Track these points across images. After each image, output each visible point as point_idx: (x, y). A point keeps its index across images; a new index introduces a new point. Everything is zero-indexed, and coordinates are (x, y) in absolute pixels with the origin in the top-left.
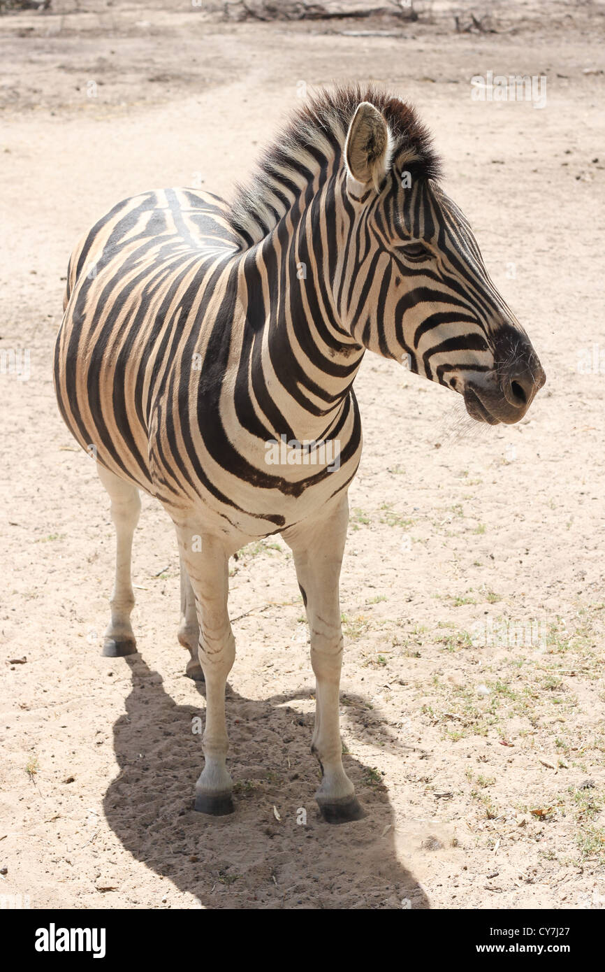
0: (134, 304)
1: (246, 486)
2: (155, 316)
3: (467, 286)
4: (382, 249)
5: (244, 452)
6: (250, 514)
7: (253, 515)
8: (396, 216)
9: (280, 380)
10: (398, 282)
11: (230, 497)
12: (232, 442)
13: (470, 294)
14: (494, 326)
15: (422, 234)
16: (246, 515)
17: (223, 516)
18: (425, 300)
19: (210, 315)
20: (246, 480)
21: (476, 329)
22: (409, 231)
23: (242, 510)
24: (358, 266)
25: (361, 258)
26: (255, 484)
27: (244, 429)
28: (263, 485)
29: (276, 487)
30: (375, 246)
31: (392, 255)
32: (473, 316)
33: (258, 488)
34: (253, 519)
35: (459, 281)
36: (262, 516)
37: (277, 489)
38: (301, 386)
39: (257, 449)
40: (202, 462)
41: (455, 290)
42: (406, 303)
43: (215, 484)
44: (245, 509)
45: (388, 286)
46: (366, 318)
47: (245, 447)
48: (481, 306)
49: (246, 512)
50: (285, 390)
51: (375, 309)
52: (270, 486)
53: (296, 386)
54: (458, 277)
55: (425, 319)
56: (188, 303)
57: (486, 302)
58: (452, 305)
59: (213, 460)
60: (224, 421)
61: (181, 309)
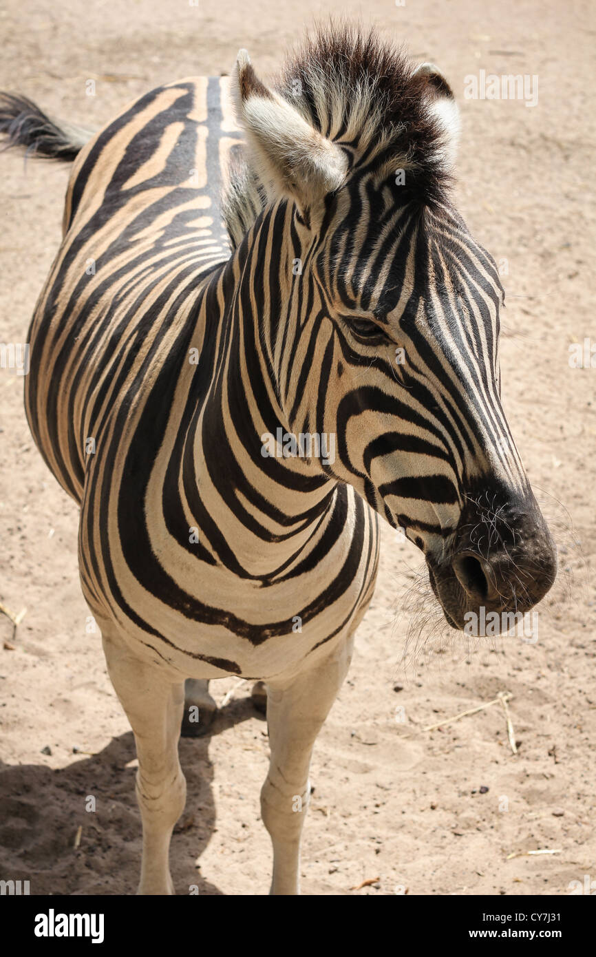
0: (103, 311)
1: (176, 616)
2: (109, 339)
3: (443, 397)
4: (324, 313)
5: (171, 570)
6: (185, 652)
7: (190, 654)
8: (345, 263)
9: (213, 480)
10: (340, 370)
11: (154, 626)
12: (156, 553)
13: (446, 411)
14: (472, 470)
15: (374, 305)
16: (179, 652)
17: (149, 646)
18: (375, 407)
19: (160, 355)
20: (177, 608)
21: (445, 469)
22: (356, 294)
23: (173, 645)
24: (299, 330)
25: (302, 322)
26: (189, 614)
27: (171, 537)
28: (199, 619)
29: (221, 623)
30: (317, 307)
31: (335, 326)
32: (443, 447)
33: (192, 621)
34: (190, 659)
35: (430, 387)
36: (201, 657)
37: (222, 628)
38: (240, 496)
39: (188, 569)
40: (116, 572)
41: (421, 402)
42: (351, 406)
43: (132, 605)
44: (177, 644)
45: (329, 373)
46: (304, 414)
47: (173, 564)
48: (459, 433)
49: (177, 648)
50: (220, 498)
51: (315, 404)
52: (211, 621)
53: (234, 495)
54: (430, 381)
55: (375, 437)
56: (145, 328)
57: (468, 429)
58: (414, 425)
59: (130, 574)
60: (148, 520)
61: (135, 335)
